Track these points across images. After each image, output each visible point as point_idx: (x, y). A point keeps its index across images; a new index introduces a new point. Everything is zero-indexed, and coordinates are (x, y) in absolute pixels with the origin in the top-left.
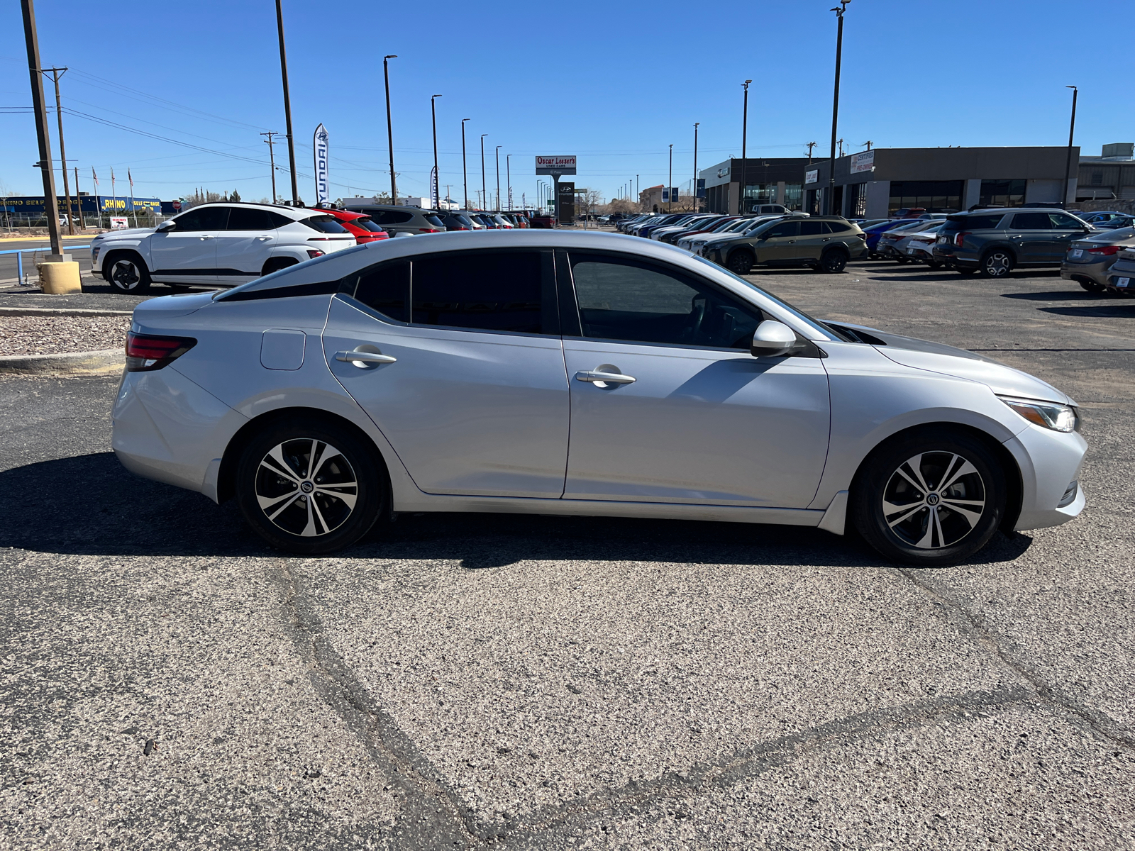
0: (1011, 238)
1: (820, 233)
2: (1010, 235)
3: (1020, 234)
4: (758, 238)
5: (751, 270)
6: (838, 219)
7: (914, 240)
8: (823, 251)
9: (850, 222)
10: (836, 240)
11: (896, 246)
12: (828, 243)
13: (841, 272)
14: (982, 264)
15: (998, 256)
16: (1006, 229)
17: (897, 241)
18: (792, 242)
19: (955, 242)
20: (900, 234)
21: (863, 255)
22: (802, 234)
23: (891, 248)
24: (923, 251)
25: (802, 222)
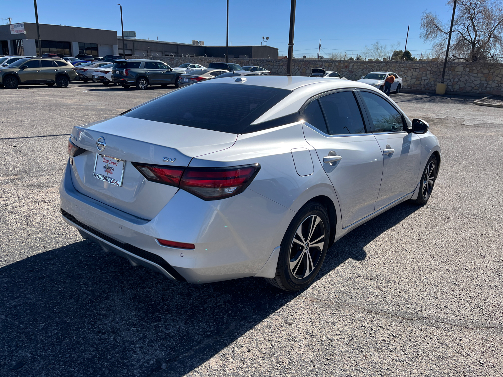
0: (146, 72)
1: (52, 67)
2: (145, 71)
3: (149, 71)
4: (19, 68)
5: (18, 86)
6: (60, 59)
7: (95, 71)
8: (56, 76)
9: (66, 61)
10: (62, 71)
11: (84, 73)
12: (57, 72)
13: (66, 87)
14: (137, 84)
15: (143, 80)
16: (143, 68)
17: (84, 71)
18: (39, 71)
19: (124, 74)
20: (85, 68)
21: (76, 78)
22: (43, 67)
23: (82, 75)
24: (103, 77)
25: (41, 60)
